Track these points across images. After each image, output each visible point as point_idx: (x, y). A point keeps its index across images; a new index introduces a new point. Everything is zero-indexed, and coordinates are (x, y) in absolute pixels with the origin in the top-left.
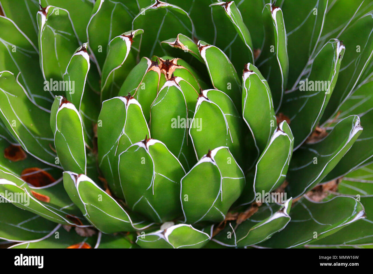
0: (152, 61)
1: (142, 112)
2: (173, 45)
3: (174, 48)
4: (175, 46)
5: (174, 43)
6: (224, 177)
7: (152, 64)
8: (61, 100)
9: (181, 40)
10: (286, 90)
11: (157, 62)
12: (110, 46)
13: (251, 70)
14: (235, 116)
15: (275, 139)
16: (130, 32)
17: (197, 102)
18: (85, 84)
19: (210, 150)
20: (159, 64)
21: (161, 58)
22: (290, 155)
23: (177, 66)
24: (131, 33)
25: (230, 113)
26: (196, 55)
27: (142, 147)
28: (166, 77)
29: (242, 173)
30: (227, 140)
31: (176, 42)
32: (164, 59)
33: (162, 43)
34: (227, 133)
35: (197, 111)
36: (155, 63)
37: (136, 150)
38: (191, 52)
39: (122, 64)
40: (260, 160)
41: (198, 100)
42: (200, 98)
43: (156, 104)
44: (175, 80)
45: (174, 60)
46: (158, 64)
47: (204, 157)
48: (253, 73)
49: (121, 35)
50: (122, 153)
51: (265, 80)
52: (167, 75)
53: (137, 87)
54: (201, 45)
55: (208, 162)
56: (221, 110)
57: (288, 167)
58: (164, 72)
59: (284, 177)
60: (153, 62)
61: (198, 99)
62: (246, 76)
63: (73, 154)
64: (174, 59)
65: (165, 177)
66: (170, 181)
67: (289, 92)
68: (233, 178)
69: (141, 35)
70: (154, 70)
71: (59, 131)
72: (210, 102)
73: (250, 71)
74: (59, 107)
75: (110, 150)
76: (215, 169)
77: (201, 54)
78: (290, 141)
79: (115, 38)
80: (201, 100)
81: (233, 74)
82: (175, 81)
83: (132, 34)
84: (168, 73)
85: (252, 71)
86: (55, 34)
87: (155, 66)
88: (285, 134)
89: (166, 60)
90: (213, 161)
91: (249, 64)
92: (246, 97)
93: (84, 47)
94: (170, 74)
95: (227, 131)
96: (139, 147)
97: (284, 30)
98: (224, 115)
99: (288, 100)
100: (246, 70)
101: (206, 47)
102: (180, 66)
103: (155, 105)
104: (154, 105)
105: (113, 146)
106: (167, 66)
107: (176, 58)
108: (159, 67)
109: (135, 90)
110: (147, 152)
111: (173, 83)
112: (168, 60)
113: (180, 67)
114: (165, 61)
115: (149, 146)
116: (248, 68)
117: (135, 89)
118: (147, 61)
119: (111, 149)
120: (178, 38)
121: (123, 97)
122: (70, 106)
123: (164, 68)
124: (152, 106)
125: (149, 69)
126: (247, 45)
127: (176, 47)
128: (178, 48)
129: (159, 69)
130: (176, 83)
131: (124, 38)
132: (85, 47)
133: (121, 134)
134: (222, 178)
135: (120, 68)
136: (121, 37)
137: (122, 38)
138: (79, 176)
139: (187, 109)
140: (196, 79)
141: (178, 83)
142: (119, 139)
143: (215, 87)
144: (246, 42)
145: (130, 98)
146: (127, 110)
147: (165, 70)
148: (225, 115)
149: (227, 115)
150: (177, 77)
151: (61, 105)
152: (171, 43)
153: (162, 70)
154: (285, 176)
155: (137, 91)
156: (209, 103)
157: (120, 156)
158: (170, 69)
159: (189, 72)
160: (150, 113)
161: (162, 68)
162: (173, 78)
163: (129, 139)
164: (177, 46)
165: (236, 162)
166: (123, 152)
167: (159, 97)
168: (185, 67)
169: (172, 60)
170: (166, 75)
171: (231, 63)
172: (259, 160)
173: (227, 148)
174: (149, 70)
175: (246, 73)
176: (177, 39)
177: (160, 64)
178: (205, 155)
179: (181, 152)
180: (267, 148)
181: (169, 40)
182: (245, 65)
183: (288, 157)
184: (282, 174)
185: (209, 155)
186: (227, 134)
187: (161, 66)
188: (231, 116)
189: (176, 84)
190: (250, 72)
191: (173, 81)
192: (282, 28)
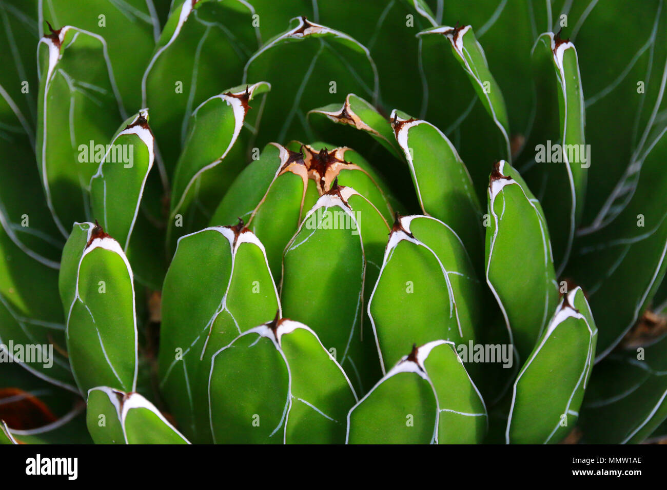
0: (290, 152)
1: (267, 261)
2: (336, 117)
3: (339, 125)
4: (341, 120)
5: (340, 113)
6: (444, 410)
7: (289, 159)
8: (90, 231)
9: (354, 108)
10: (579, 226)
11: (302, 154)
12: (195, 117)
13: (507, 176)
14: (468, 278)
15: (558, 326)
16: (244, 86)
17: (388, 242)
18: (142, 199)
19: (416, 347)
20: (305, 158)
21: (308, 146)
22: (588, 365)
23: (343, 164)
24: (246, 88)
25: (459, 271)
26: (385, 141)
27: (267, 338)
28: (319, 187)
29: (482, 404)
30: (449, 329)
31: (345, 111)
32: (315, 148)
33: (311, 115)
34: (451, 313)
35: (387, 261)
36: (296, 157)
37: (253, 344)
38: (375, 133)
39: (223, 157)
40: (524, 371)
41: (390, 237)
42: (394, 233)
43: (297, 246)
44: (340, 193)
45: (336, 151)
46: (302, 158)
47: (403, 361)
48: (512, 182)
49: (224, 94)
50: (219, 351)
51: (536, 201)
52: (322, 183)
53: (254, 209)
54: (399, 119)
55: (410, 372)
56: (439, 261)
57: (582, 394)
58: (315, 176)
59: (574, 416)
60: (293, 154)
61: (390, 234)
62: (497, 187)
63: (108, 354)
64: (336, 149)
65: (313, 407)
66: (322, 415)
67: (586, 231)
68: (463, 414)
69: (264, 97)
70: (294, 172)
71: (80, 300)
72: (417, 243)
73: (505, 178)
74: (86, 246)
75: (191, 347)
76: (425, 390)
77: (399, 138)
78: (589, 333)
79: (208, 100)
80: (397, 238)
81: (466, 187)
82: (340, 195)
83: (249, 92)
84: (323, 179)
85: (509, 178)
86: (73, 89)
87: (297, 163)
88: (579, 316)
89: (322, 151)
90: (421, 369)
91: (502, 163)
92: (495, 235)
93: (143, 118)
94: (328, 180)
95: (451, 310)
96: (260, 337)
97: (578, 93)
98: (446, 274)
99: (585, 251)
100: (497, 176)
101: (409, 123)
102: (351, 163)
103: (294, 248)
104: (292, 249)
105: (198, 338)
106: (321, 163)
107: (343, 147)
108: (305, 164)
109: (251, 215)
110: (278, 348)
111: (335, 199)
112: (324, 149)
113: (351, 167)
114: (318, 152)
115: (281, 334)
116: (501, 172)
117: (251, 212)
118: (278, 150)
119: (193, 344)
120: (348, 103)
121: (226, 227)
122: (110, 245)
123: (316, 169)
124: (286, 251)
125: (283, 169)
126: (498, 123)
127: (344, 121)
128: (348, 125)
129: (306, 170)
130: (342, 199)
131: (230, 100)
132: (146, 118)
133: (217, 310)
134: (439, 411)
135: (218, 165)
136: (223, 97)
137: (225, 101)
138: (128, 398)
139: (363, 257)
140: (384, 194)
141: (346, 200)
142: (212, 322)
143: (426, 211)
144: (496, 116)
145: (242, 229)
146: (234, 256)
147: (318, 171)
148: (448, 272)
149: (451, 273)
150: (344, 187)
151: (92, 241)
152: (332, 113)
153: (310, 172)
154: (575, 413)
155: (254, 217)
156: (415, 244)
157: (216, 358)
158: (329, 169)
159: (369, 177)
160: (283, 266)
161: (311, 167)
162: (335, 189)
163: (235, 321)
164: (346, 121)
165: (469, 377)
166: (223, 349)
167: (303, 230)
168: (361, 167)
169: (333, 150)
170: (318, 183)
171: (461, 161)
172: (521, 375)
173: (451, 345)
174: (283, 171)
175: (497, 181)
176: (346, 106)
177: (308, 158)
178: (405, 357)
179: (347, 355)
180: (539, 345)
181: (327, 107)
182: (494, 164)
183: (585, 370)
184: (570, 408)
185: (412, 358)
186: (451, 317)
187: (309, 164)
188: (460, 276)
189: (343, 201)
190: (506, 180)
191: (336, 196)
192: (576, 86)
